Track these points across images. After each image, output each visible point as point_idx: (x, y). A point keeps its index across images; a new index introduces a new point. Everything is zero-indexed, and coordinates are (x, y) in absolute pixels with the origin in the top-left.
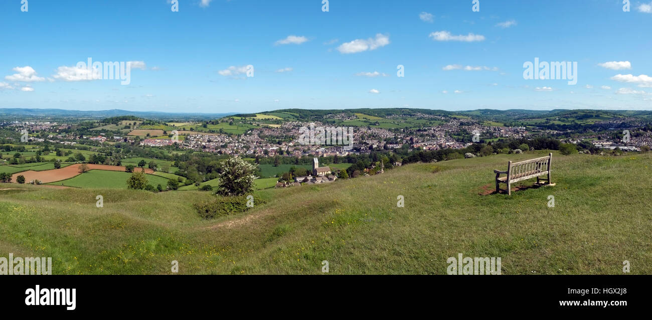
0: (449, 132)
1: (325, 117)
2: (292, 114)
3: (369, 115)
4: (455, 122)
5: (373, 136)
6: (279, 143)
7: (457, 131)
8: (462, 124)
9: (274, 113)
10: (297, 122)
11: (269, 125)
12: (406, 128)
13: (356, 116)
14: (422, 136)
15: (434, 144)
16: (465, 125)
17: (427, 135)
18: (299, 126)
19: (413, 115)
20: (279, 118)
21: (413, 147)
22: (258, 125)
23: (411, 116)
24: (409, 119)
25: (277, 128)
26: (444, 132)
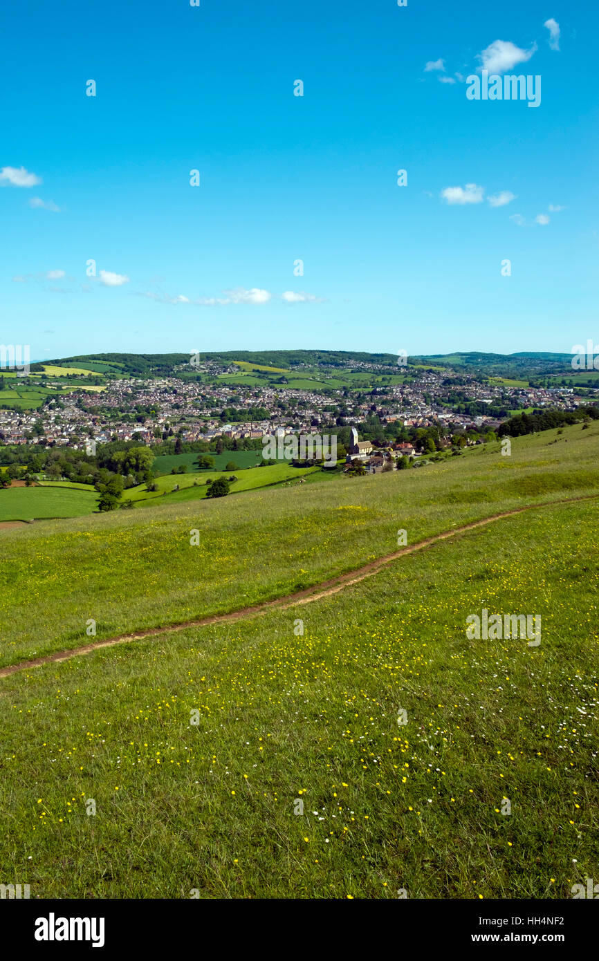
0: (430, 397)
1: (175, 369)
2: (113, 364)
3: (259, 364)
4: (433, 378)
5: (300, 404)
6: (140, 420)
7: (444, 396)
8: (447, 382)
9: (74, 363)
10: (133, 381)
11: (83, 388)
12: (344, 388)
13: (239, 367)
14: (384, 403)
15: (419, 417)
16: (455, 384)
17: (393, 401)
18: (141, 387)
19: (342, 365)
20: (94, 374)
21: (385, 421)
22: (60, 388)
23: (337, 365)
24: (336, 372)
25: (103, 392)
26: (421, 396)
